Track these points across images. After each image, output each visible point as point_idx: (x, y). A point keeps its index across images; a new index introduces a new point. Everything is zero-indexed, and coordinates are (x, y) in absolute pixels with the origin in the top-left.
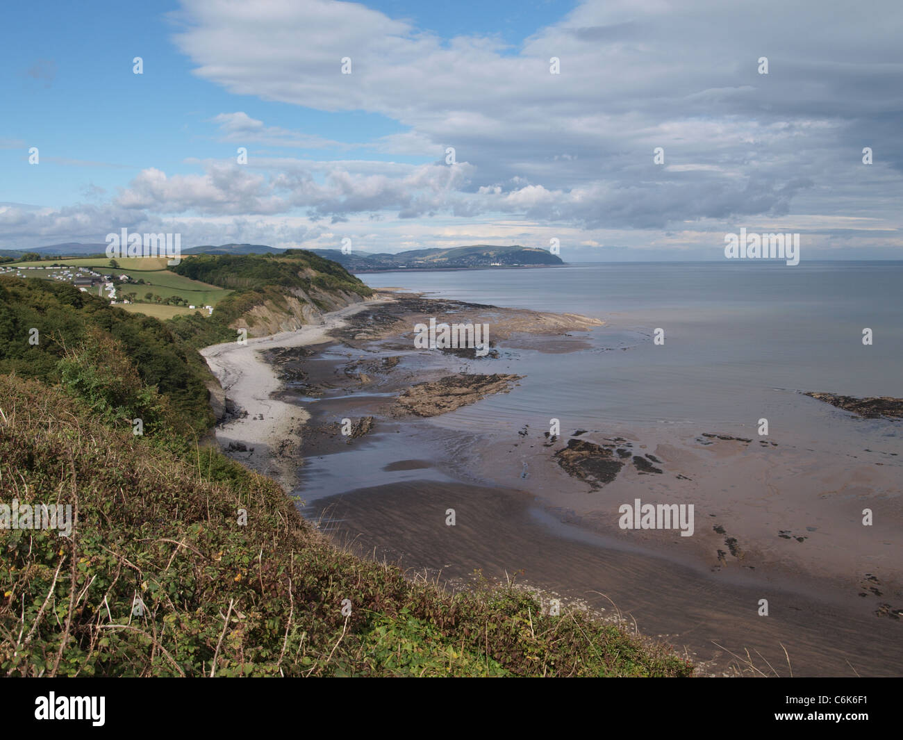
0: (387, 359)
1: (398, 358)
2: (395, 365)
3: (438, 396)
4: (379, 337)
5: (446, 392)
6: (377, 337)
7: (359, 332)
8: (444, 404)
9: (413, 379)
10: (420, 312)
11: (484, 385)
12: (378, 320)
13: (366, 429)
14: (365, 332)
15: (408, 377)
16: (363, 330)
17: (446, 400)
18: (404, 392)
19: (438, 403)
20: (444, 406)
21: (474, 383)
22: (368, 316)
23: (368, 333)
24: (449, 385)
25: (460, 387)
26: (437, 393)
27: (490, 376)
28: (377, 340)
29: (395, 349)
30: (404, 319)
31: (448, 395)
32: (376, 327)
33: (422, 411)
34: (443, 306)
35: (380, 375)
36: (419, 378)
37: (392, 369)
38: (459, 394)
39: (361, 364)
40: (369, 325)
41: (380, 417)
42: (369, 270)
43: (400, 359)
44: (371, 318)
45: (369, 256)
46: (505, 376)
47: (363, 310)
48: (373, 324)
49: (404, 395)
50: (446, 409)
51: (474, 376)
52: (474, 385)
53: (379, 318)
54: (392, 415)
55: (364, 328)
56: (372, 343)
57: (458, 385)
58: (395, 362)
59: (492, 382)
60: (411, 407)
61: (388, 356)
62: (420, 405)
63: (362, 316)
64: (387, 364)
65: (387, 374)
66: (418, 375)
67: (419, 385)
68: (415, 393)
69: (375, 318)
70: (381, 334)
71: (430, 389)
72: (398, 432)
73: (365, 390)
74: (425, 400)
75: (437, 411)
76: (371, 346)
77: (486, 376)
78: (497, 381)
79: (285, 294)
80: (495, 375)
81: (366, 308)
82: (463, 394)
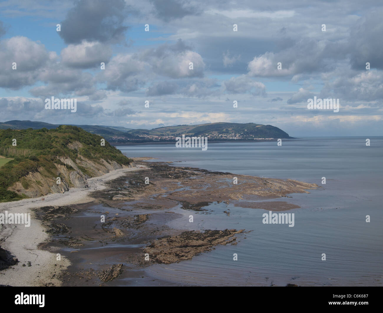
0: (138, 216)
1: (147, 215)
2: (144, 221)
3: (178, 247)
4: (133, 198)
5: (184, 244)
6: (131, 198)
7: (117, 194)
8: (183, 254)
9: (158, 233)
10: (168, 177)
11: (217, 238)
12: (132, 184)
13: (116, 275)
14: (121, 194)
15: (155, 231)
16: (120, 192)
17: (185, 251)
18: (150, 244)
19: (178, 253)
20: (183, 256)
21: (208, 237)
22: (125, 180)
23: (124, 195)
24: (188, 238)
25: (197, 240)
26: (178, 245)
27: (222, 231)
28: (130, 200)
29: (146, 208)
30: (155, 183)
31: (186, 246)
32: (131, 190)
33: (164, 260)
34: (187, 172)
35: (132, 229)
36: (163, 232)
37: (142, 224)
38: (196, 246)
39: (116, 220)
40: (125, 188)
41: (128, 265)
42: (128, 143)
43: (149, 217)
44: (127, 182)
45: (130, 131)
46: (235, 231)
47: (121, 176)
48: (129, 187)
49: (149, 246)
50: (184, 258)
51: (209, 230)
52: (209, 238)
53: (134, 182)
54: (139, 263)
55: (121, 190)
56: (126, 203)
57: (195, 238)
58: (145, 219)
59: (224, 236)
60: (155, 256)
61: (139, 214)
62: (162, 255)
63: (120, 181)
64: (138, 221)
65: (137, 229)
66: (163, 230)
67: (163, 238)
68: (159, 244)
69: (130, 183)
70: (134, 195)
71: (172, 241)
72: (143, 277)
73: (118, 242)
74: (167, 250)
75: (176, 259)
76: (126, 205)
77: (219, 231)
78: (227, 235)
79: (56, 162)
80: (226, 230)
81: (124, 175)
82: (199, 246)
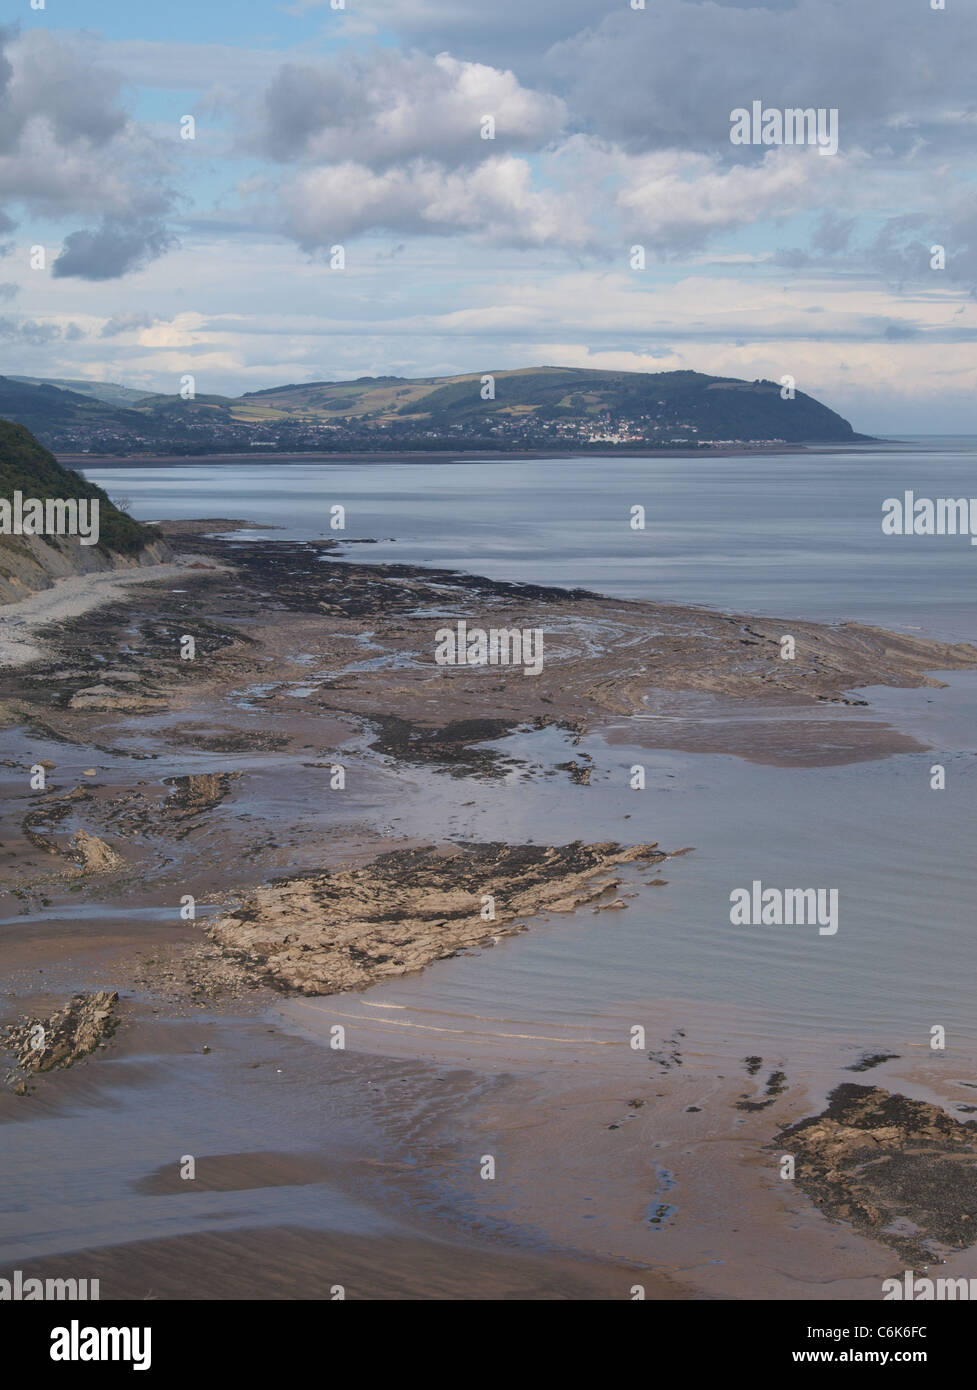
0: (183, 781)
1: (225, 779)
2: (211, 805)
3: (361, 919)
4: (159, 703)
5: (386, 905)
6: (151, 702)
7: (88, 682)
8: (384, 949)
9: (274, 857)
10: (319, 610)
11: (532, 882)
12: (158, 641)
13: (89, 1039)
14: (107, 683)
15: (258, 850)
16: (104, 675)
17: (392, 936)
18: (237, 904)
19: (361, 945)
20: (382, 959)
21: (495, 874)
22: (123, 622)
23: (121, 685)
24: (407, 880)
25: (446, 888)
26: (359, 908)
27: (557, 850)
28: (149, 712)
29: (216, 745)
30: (258, 635)
31: (397, 916)
32: (152, 665)
33: (300, 975)
34: (401, 588)
35: (156, 840)
36: (295, 853)
37: (201, 819)
38: (439, 915)
39: (89, 798)
40: (125, 658)
41: (143, 996)
42: (140, 456)
43: (233, 784)
44: (133, 631)
45: (144, 402)
46: (614, 849)
47: (108, 601)
48: (141, 652)
49: (234, 916)
50: (389, 967)
51: (500, 846)
52: (498, 882)
53: (165, 631)
54: (188, 989)
55: (108, 667)
56: (132, 723)
57: (437, 879)
58: (214, 793)
59: (562, 873)
60: (262, 961)
61: (189, 771)
62: (294, 952)
63: (101, 624)
64: (183, 803)
65: (179, 839)
66: (294, 843)
67: (293, 878)
68: (280, 908)
69: (149, 632)
70: (166, 689)
71: (334, 894)
72: (207, 1051)
73: (96, 896)
74: (313, 934)
75: (356, 975)
76: (129, 733)
77: (544, 849)
78: (580, 869)
80: (575, 846)
81: (119, 595)
82: (455, 915)
